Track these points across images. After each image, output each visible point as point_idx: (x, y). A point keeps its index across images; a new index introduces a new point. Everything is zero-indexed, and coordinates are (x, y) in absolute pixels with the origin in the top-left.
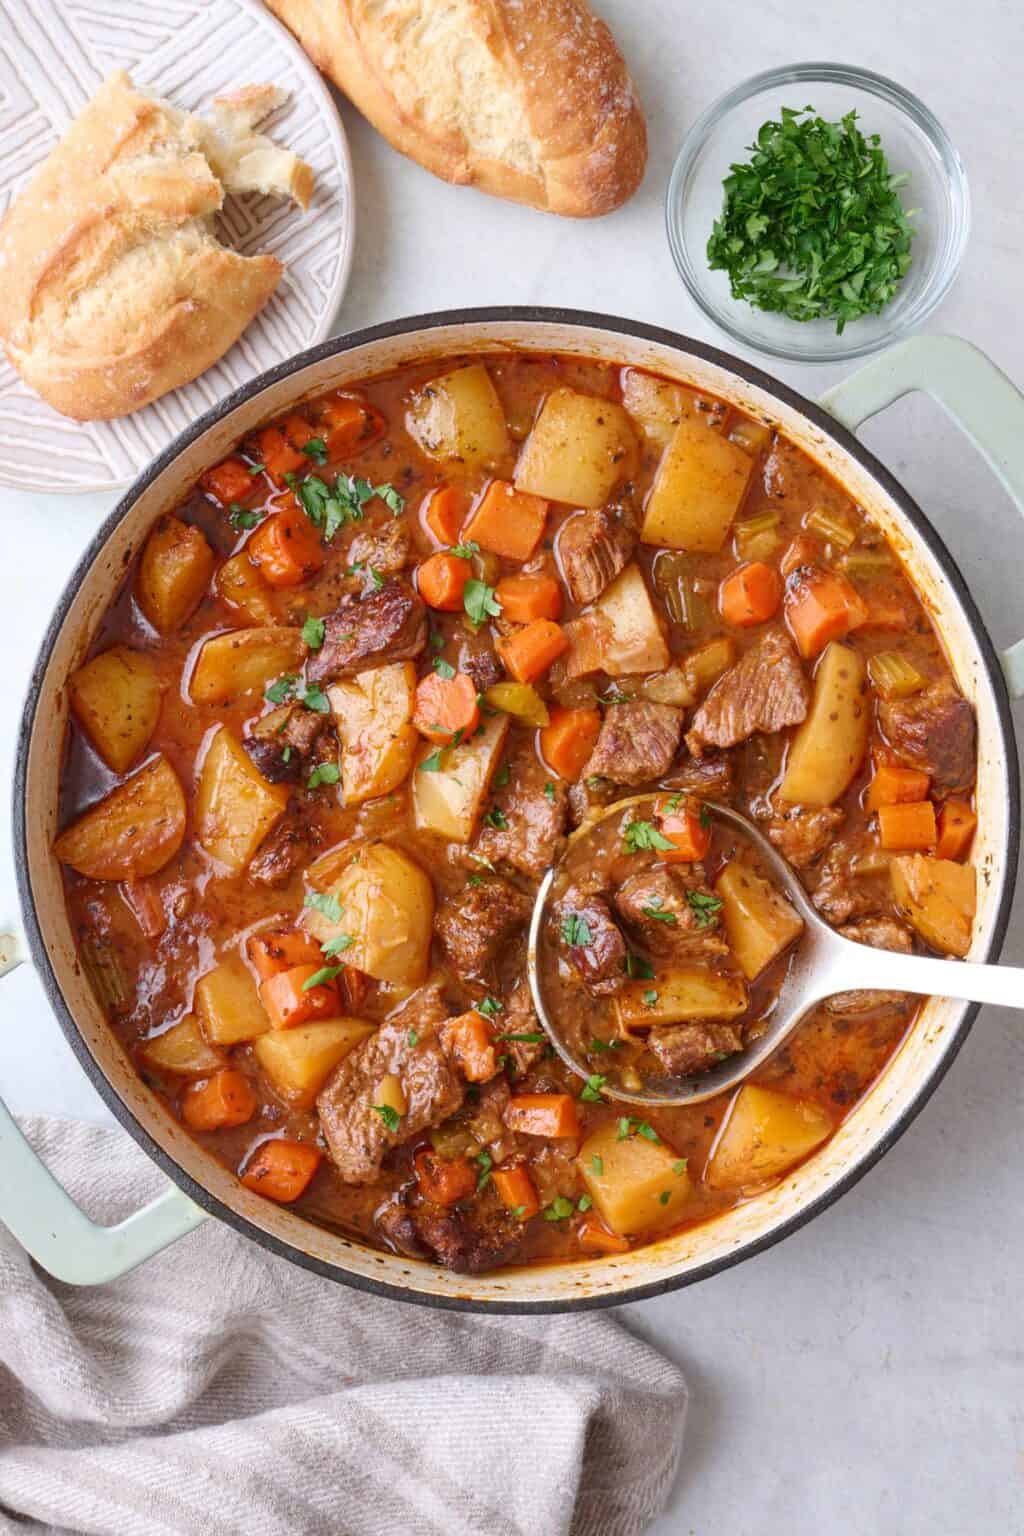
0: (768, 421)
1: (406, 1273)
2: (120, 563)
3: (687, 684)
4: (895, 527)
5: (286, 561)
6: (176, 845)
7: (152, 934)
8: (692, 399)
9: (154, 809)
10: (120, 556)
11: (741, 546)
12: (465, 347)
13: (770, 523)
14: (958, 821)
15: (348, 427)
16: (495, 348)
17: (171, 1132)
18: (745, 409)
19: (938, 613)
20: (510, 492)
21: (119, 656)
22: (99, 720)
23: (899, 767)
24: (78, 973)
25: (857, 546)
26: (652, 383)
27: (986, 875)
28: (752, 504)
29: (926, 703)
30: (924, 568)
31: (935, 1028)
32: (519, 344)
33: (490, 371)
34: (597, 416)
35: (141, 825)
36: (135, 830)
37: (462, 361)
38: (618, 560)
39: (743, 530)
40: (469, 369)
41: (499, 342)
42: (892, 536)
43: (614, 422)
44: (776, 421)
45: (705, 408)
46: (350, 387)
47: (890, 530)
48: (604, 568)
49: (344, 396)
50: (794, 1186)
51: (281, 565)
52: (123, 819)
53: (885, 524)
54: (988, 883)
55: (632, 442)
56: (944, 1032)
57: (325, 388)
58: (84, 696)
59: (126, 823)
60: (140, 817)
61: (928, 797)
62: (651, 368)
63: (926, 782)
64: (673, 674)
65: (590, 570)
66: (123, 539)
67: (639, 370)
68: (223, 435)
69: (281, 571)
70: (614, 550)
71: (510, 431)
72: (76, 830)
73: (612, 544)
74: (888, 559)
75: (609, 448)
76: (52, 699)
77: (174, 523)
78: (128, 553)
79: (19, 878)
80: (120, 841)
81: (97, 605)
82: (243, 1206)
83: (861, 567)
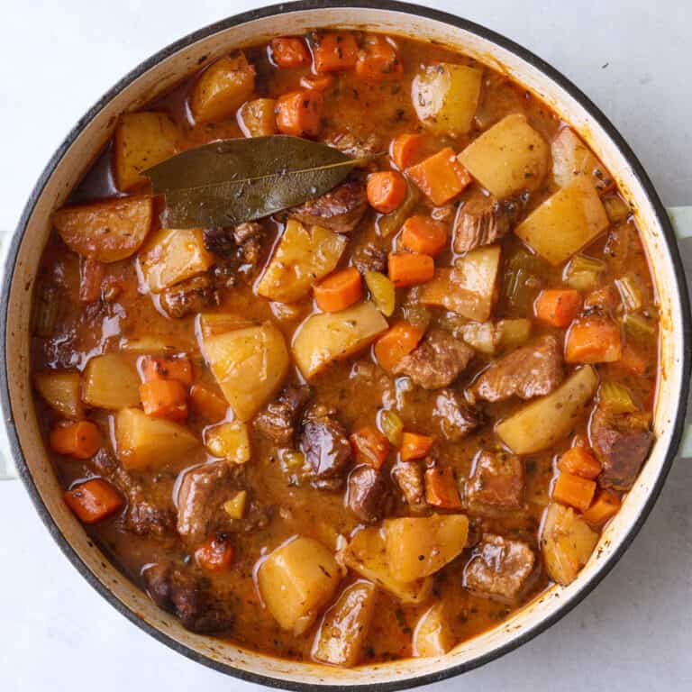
0: (631, 205)
1: (115, 581)
2: (196, 61)
3: (494, 336)
4: (670, 313)
5: (295, 118)
6: (129, 254)
7: (85, 299)
8: (596, 165)
9: (126, 225)
10: (199, 57)
11: (571, 271)
12: (477, 54)
13: (596, 268)
14: (608, 502)
15: (380, 61)
16: (494, 65)
17: (25, 415)
18: (622, 190)
19: (665, 378)
20: (452, 159)
21: (160, 119)
22: (125, 152)
23: (588, 453)
24: (27, 289)
25: (640, 312)
26: (576, 141)
27: (600, 552)
28: (592, 250)
29: (626, 423)
30: (673, 347)
31: (516, 625)
32: (510, 71)
33: (484, 77)
34: (532, 143)
35: (115, 229)
36: (108, 231)
37: (472, 63)
38: (492, 235)
39: (578, 262)
40: (472, 70)
41: (499, 63)
42: (665, 316)
43: (539, 153)
44: (636, 207)
45: (599, 176)
46: (395, 38)
47: (665, 312)
48: (481, 235)
49: (389, 40)
50: (376, 669)
51: (291, 122)
52: (104, 220)
53: (664, 307)
54: (598, 557)
55: (542, 172)
56: (519, 629)
57: (380, 30)
58: (125, 130)
59: (106, 223)
60: (116, 225)
61: (596, 479)
62: (580, 132)
63: (598, 471)
64: (487, 327)
65: (471, 232)
66: (206, 47)
67: (573, 130)
68: (302, 21)
69: (288, 125)
70: (493, 228)
71: (474, 121)
72: (74, 211)
73: (494, 224)
74: (652, 330)
75: (527, 167)
76: (108, 117)
77: (242, 57)
78: (205, 58)
79: (25, 211)
80: (96, 232)
81: (168, 77)
82: (42, 484)
83: (634, 326)
